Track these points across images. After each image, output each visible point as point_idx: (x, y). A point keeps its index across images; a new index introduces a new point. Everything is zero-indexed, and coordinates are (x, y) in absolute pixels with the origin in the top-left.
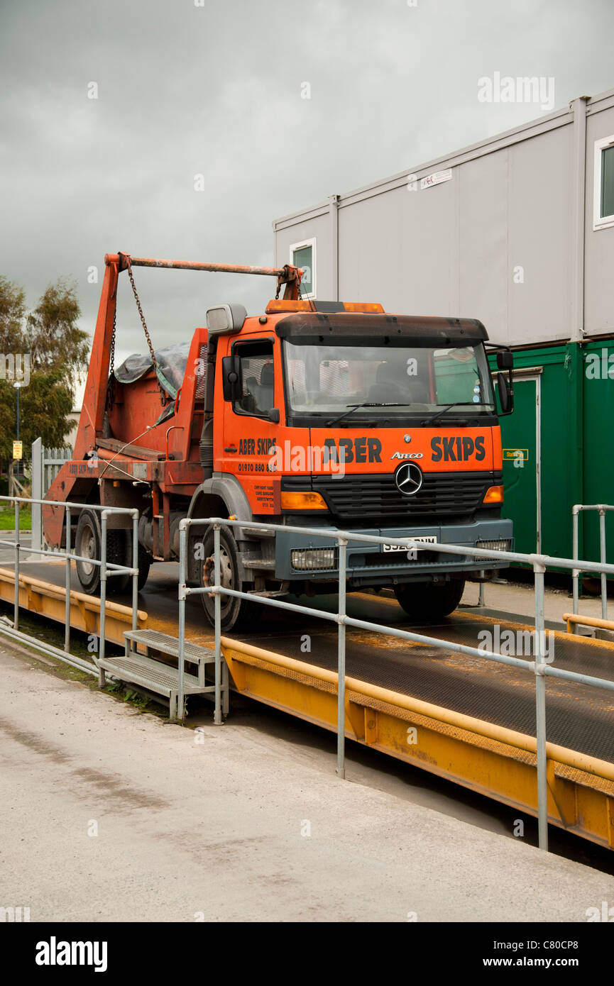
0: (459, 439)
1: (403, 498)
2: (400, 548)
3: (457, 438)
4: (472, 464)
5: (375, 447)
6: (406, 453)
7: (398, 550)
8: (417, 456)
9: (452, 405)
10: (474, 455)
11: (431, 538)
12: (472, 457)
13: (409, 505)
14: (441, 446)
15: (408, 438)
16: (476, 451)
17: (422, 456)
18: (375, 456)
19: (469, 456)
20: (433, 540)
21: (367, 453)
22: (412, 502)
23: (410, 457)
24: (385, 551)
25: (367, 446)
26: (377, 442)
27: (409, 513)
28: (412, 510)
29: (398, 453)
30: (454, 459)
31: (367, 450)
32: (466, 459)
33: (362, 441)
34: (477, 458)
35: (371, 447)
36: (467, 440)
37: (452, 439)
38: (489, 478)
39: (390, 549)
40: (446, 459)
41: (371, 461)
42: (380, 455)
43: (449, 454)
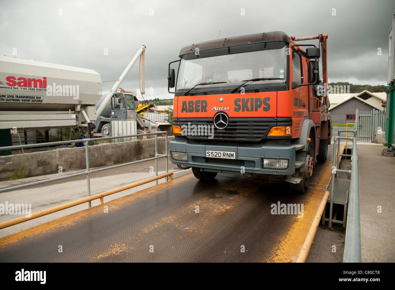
0: (252, 99)
1: (218, 131)
2: (215, 156)
3: (251, 99)
4: (260, 113)
5: (204, 105)
6: (220, 107)
7: (214, 157)
8: (225, 109)
9: (248, 81)
10: (262, 108)
11: (232, 153)
12: (260, 110)
13: (221, 135)
14: (241, 103)
15: (221, 99)
16: (263, 105)
17: (228, 109)
18: (204, 109)
19: (258, 109)
20: (233, 154)
21: (200, 108)
22: (223, 133)
23: (222, 109)
24: (207, 157)
25: (200, 104)
26: (205, 102)
27: (221, 138)
28: (223, 137)
29: (215, 108)
30: (248, 110)
31: (200, 106)
32: (256, 110)
33: (198, 102)
34: (264, 110)
35: (202, 105)
36: (258, 100)
37: (248, 99)
38: (272, 122)
39: (209, 156)
40: (243, 110)
41: (202, 111)
42: (207, 108)
43: (245, 108)
